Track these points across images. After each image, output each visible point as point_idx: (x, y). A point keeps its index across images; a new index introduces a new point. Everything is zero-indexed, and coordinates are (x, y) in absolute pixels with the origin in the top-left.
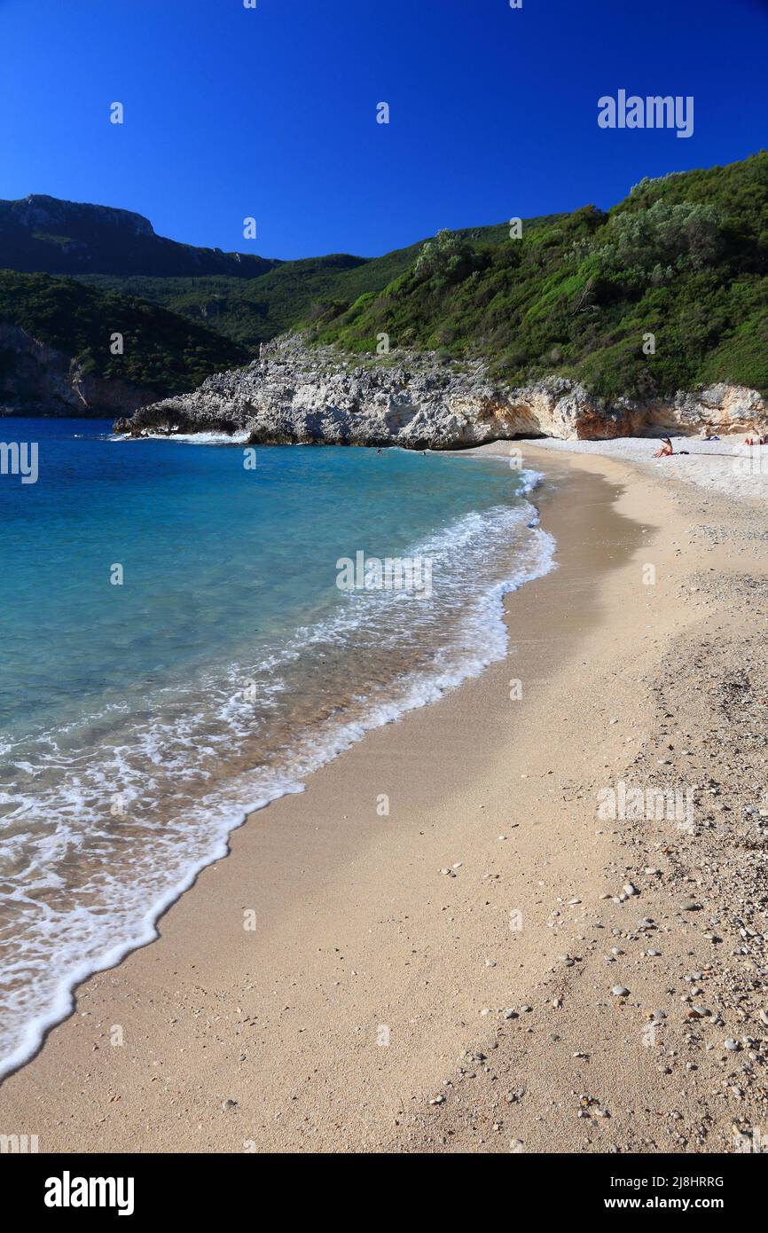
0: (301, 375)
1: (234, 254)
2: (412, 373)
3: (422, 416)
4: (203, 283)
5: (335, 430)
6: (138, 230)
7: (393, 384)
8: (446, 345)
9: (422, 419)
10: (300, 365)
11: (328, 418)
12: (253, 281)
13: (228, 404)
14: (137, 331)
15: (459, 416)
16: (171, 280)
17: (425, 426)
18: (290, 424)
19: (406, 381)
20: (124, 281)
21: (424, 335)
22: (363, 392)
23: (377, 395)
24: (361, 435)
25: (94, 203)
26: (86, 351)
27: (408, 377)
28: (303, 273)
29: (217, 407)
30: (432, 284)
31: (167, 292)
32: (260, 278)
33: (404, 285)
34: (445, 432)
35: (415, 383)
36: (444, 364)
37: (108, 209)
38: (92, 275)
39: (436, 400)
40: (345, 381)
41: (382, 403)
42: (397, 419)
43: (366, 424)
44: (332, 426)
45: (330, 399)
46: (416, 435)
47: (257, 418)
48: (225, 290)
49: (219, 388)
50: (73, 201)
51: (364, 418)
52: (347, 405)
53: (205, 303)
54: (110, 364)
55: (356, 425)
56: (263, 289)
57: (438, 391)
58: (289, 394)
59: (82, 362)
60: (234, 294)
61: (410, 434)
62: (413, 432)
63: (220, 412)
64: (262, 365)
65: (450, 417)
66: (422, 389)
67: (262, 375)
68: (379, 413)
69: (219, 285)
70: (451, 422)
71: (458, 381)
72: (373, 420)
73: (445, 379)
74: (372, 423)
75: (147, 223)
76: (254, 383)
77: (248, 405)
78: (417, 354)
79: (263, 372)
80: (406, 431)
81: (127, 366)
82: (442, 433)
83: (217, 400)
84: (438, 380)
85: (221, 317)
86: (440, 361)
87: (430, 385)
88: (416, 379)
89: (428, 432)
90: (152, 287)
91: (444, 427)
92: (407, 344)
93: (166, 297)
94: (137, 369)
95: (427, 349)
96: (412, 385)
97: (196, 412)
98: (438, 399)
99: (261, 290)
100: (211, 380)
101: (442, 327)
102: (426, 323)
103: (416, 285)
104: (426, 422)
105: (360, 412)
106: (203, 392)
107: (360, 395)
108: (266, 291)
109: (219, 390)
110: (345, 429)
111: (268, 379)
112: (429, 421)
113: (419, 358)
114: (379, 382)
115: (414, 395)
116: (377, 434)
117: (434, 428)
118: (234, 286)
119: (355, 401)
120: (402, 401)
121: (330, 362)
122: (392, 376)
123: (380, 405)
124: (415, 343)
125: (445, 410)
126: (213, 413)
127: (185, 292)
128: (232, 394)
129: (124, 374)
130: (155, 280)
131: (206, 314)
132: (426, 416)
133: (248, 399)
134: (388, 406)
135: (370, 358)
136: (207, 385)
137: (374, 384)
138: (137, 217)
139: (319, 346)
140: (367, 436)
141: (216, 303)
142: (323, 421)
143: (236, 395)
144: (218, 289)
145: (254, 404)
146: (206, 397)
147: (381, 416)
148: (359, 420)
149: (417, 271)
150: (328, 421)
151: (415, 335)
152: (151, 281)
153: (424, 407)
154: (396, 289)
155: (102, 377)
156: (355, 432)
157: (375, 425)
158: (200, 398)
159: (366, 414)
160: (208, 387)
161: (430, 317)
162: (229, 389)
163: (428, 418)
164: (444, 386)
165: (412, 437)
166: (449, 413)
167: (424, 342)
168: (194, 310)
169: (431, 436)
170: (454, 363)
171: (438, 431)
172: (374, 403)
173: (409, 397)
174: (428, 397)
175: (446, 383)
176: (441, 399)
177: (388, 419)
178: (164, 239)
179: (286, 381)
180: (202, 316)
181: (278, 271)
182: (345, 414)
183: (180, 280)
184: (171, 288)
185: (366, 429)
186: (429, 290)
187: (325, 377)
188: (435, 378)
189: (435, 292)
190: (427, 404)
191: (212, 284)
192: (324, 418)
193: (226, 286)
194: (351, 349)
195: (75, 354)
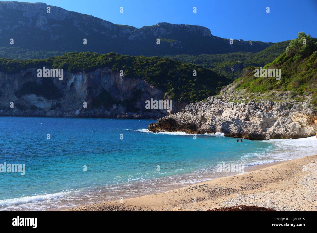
0: (226, 104)
1: (249, 41)
2: (275, 102)
3: (278, 123)
4: (233, 56)
5: (236, 130)
6: (204, 34)
7: (266, 107)
8: (296, 88)
9: (278, 124)
10: (228, 99)
11: (233, 124)
12: (257, 54)
13: (194, 117)
14: (195, 80)
15: (297, 123)
16: (218, 55)
17: (280, 128)
18: (215, 126)
19: (272, 106)
20: (196, 57)
21: (286, 83)
22: (251, 111)
23: (257, 113)
24: (247, 132)
25: (185, 24)
26: (171, 90)
27: (273, 104)
28: (283, 48)
29: (190, 118)
30: (294, 59)
31: (215, 61)
32: (261, 52)
33: (281, 60)
34: (290, 130)
35: (276, 107)
36: (292, 97)
37: (191, 26)
38: (183, 55)
39: (286, 115)
40: (244, 106)
41: (259, 116)
42: (266, 125)
43: (251, 127)
44: (234, 128)
45: (237, 115)
46: (275, 132)
47: (206, 123)
48: (244, 58)
49: (191, 110)
50: (176, 24)
51: (250, 124)
52: (244, 117)
53: (233, 65)
54: (181, 95)
55: (246, 127)
56: (262, 57)
57: (286, 111)
58: (220, 112)
59: (169, 94)
60: (248, 60)
61: (272, 132)
62: (274, 130)
63: (191, 121)
64: (212, 99)
65: (292, 123)
66: (278, 110)
67: (210, 104)
68: (258, 121)
69: (241, 56)
70: (293, 126)
71: (297, 106)
72: (254, 125)
73: (290, 105)
74: (254, 126)
75: (208, 31)
76: (206, 107)
77: (203, 117)
78: (281, 92)
79: (211, 102)
80: (271, 130)
81: (189, 96)
82: (288, 131)
83: (190, 115)
84: (287, 106)
85: (241, 71)
86: (291, 96)
87: (283, 108)
88: (276, 105)
89: (281, 130)
90: (209, 59)
91: (289, 128)
92: (277, 88)
93: (215, 63)
94: (194, 97)
95: (286, 90)
96: (274, 108)
97: (181, 120)
98: (287, 115)
99: (260, 57)
100: (189, 106)
101: (295, 79)
102: (289, 77)
103: (286, 59)
104: (280, 126)
105: (249, 121)
106: (185, 111)
107: (250, 113)
108: (263, 58)
109: (191, 111)
110: (240, 129)
111: (213, 105)
112: (282, 126)
113: (282, 95)
114: (259, 107)
115: (275, 113)
116: (255, 131)
117: (284, 129)
118: (248, 56)
119: (247, 116)
120: (269, 116)
121: (241, 97)
122: (265, 104)
123: (258, 118)
124: (282, 87)
125: (290, 120)
126: (188, 121)
127: (224, 60)
128: (197, 112)
129: (188, 99)
130: (211, 56)
131: (233, 70)
132: (280, 123)
133: (203, 115)
134: (262, 118)
135: (260, 95)
136: (186, 108)
137: (256, 108)
138: (204, 28)
139: (240, 90)
140: (250, 132)
141: (238, 65)
142: (230, 125)
143: (198, 113)
144: (240, 58)
145: (205, 117)
146: (186, 114)
147: (259, 123)
148: (247, 125)
149: (287, 53)
150: (232, 125)
151: (282, 84)
152: (209, 56)
153: (279, 119)
154: (277, 62)
155: (178, 101)
156: (245, 130)
157: (255, 127)
158: (183, 114)
159: (252, 122)
160: (187, 109)
161: (291, 75)
162: (196, 110)
163: (281, 124)
164: (290, 108)
165: (273, 133)
166: (292, 121)
167: (286, 87)
168: (227, 69)
169: (283, 133)
170: (297, 97)
171: (286, 130)
172: (256, 117)
173: (272, 114)
174: (282, 114)
175: (291, 107)
176: (288, 115)
177: (262, 124)
178: (216, 37)
179: (220, 107)
180: (231, 72)
181: (270, 48)
182: (241, 122)
183: (222, 55)
184: (218, 59)
185: (251, 129)
186: (292, 61)
187: (236, 104)
188: (285, 104)
189: (295, 62)
190: (281, 117)
191: (237, 56)
192: (231, 124)
193: (244, 56)
194: (252, 91)
195: (166, 91)
